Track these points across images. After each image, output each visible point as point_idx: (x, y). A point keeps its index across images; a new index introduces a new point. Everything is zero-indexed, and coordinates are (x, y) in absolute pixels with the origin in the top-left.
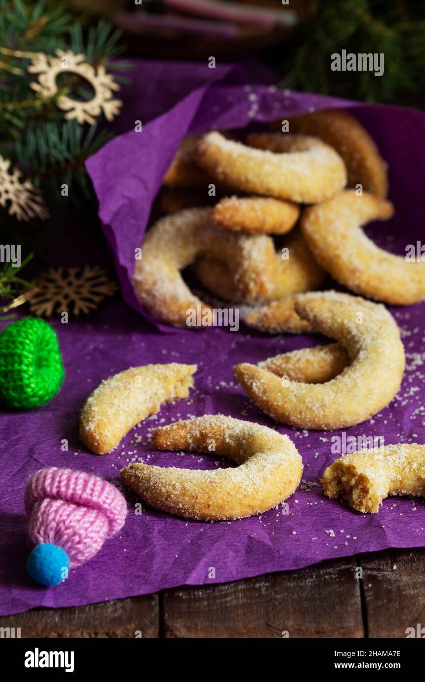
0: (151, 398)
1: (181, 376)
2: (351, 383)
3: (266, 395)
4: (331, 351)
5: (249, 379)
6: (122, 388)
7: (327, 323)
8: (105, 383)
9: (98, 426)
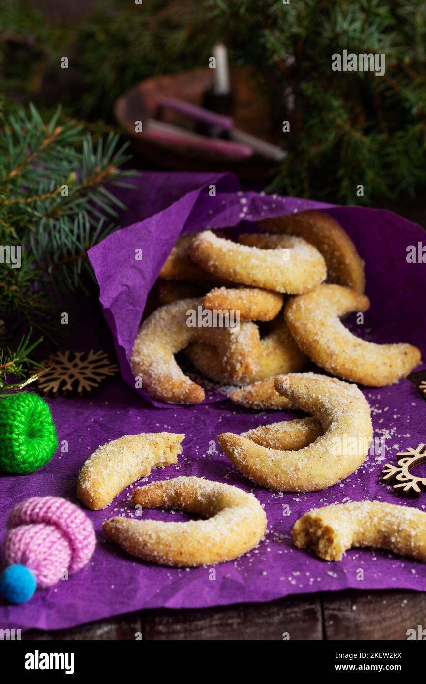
0: (142, 462)
1: (170, 443)
2: (323, 450)
3: (246, 460)
4: (306, 424)
5: (231, 446)
6: (116, 452)
7: (303, 398)
8: (102, 448)
9: (93, 485)
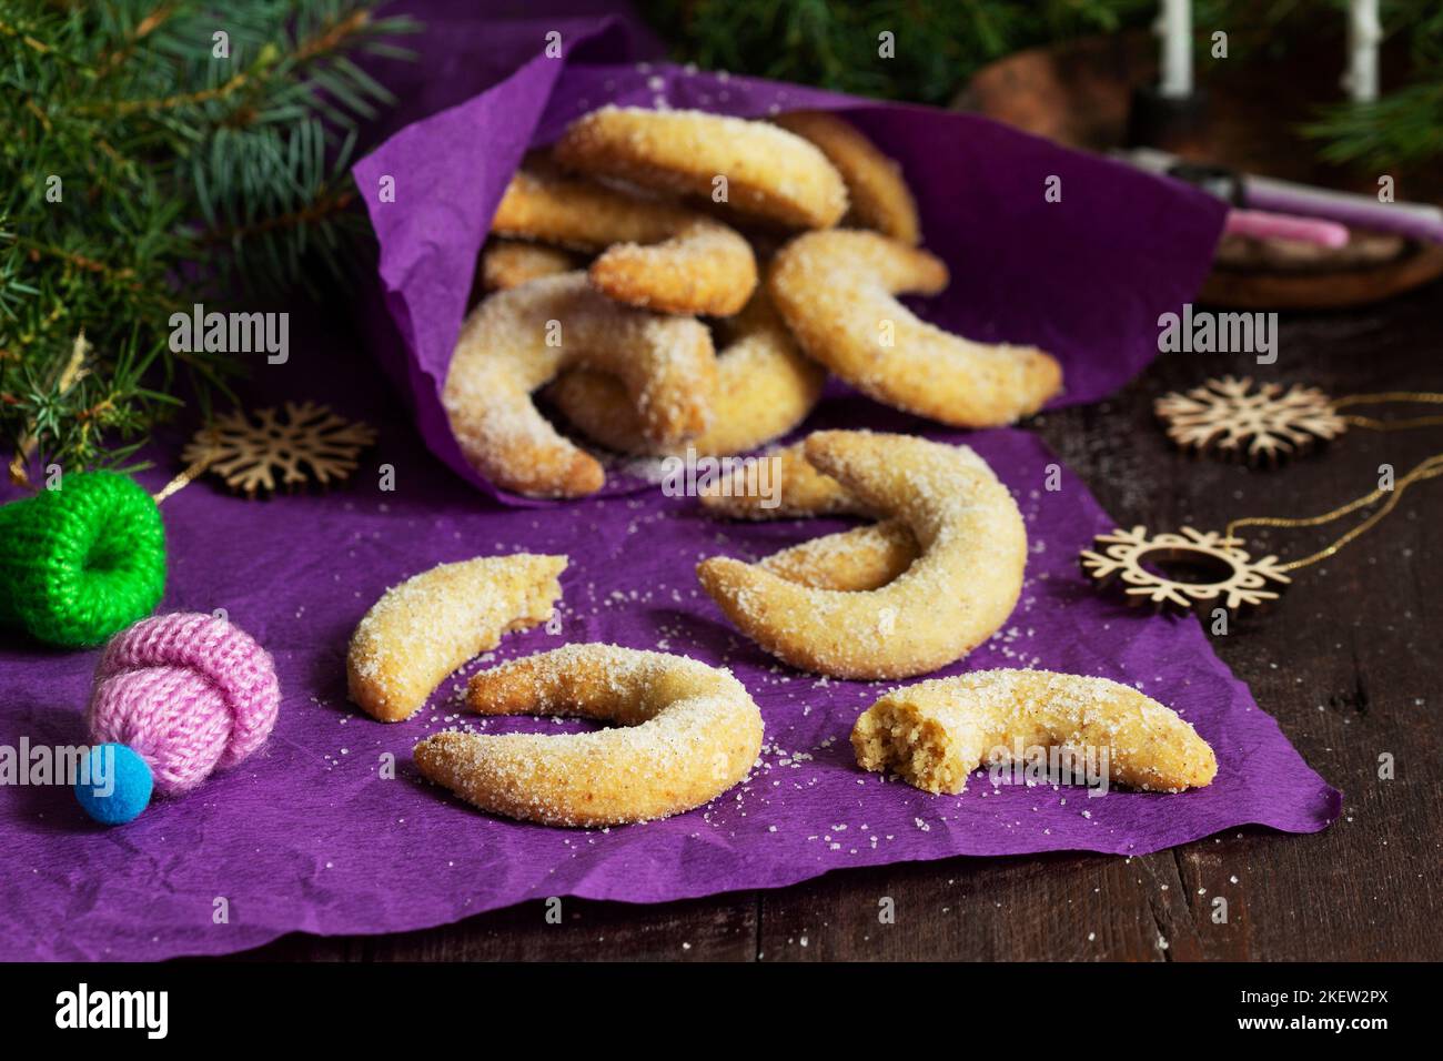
0: (482, 618)
1: (538, 577)
2: (930, 587)
3: (766, 615)
4: (884, 534)
5: (729, 586)
6: (426, 600)
7: (871, 477)
8: (393, 592)
9: (384, 667)
